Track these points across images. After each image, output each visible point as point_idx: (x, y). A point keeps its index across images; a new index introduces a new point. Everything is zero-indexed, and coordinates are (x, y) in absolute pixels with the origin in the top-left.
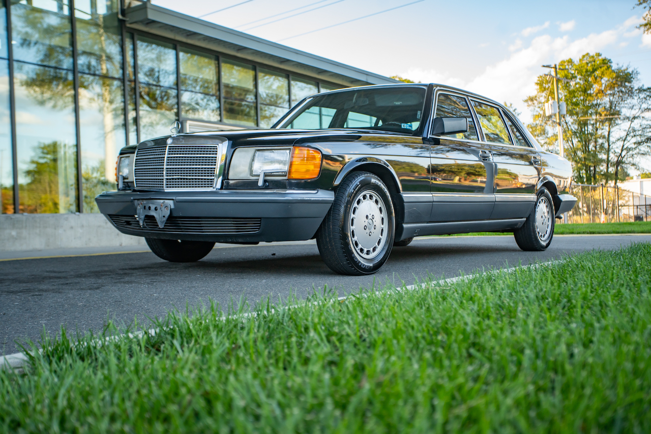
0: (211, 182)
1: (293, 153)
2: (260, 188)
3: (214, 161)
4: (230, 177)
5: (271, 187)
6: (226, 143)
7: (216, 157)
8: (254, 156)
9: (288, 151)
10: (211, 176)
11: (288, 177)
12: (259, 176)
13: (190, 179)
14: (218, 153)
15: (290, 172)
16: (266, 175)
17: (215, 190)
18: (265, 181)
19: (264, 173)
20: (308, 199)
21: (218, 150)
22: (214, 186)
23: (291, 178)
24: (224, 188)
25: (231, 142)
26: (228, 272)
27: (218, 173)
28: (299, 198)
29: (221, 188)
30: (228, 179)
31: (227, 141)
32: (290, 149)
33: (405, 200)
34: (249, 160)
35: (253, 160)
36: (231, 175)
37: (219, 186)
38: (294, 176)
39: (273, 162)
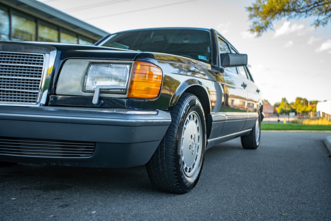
0: (34, 96)
1: (135, 69)
2: (94, 106)
3: (39, 72)
4: (58, 91)
5: (106, 105)
6: (54, 54)
7: (42, 68)
8: (88, 69)
9: (128, 66)
10: (35, 89)
11: (128, 95)
12: (93, 92)
13: (7, 91)
14: (44, 63)
15: (130, 89)
16: (102, 91)
17: (38, 106)
18: (100, 98)
19: (100, 89)
20: (151, 121)
21: (44, 60)
22: (38, 101)
23: (131, 96)
24: (49, 103)
25: (60, 52)
26: (47, 189)
27: (42, 87)
28: (143, 121)
29: (46, 105)
30: (55, 94)
31: (56, 51)
32: (130, 64)
33: (214, 119)
34: (81, 73)
35: (86, 74)
36: (60, 89)
37: (43, 101)
38: (135, 94)
39: (110, 77)
